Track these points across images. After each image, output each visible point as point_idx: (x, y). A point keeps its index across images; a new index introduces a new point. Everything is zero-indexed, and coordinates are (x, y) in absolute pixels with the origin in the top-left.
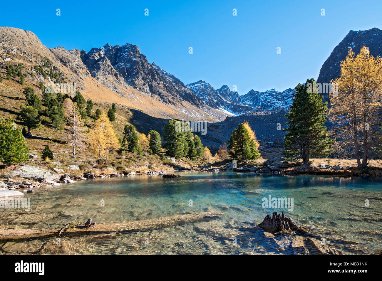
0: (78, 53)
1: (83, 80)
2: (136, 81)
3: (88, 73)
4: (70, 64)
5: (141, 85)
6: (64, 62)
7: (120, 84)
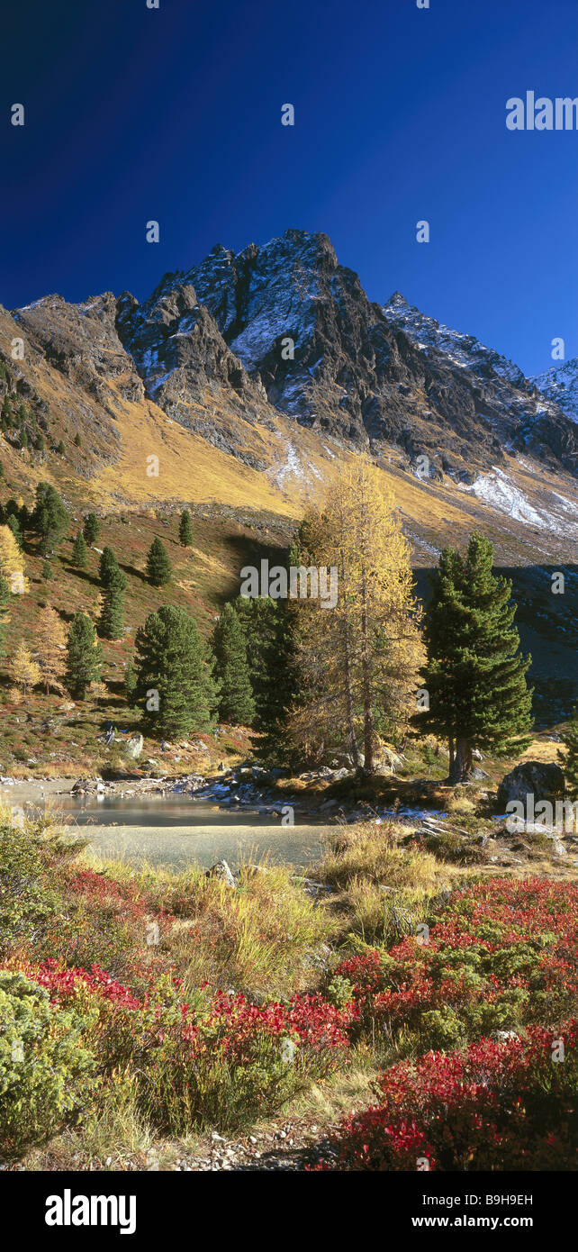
2: (311, 391)
3: (133, 385)
4: (78, 359)
5: (333, 406)
7: (249, 414)
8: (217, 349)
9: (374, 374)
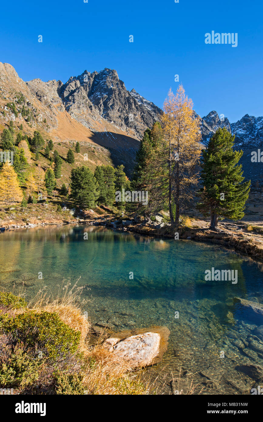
0: (54, 85)
1: (56, 116)
2: (111, 113)
3: (62, 107)
5: (117, 118)
6: (39, 96)
7: (94, 118)
8: (86, 99)
9: (128, 110)
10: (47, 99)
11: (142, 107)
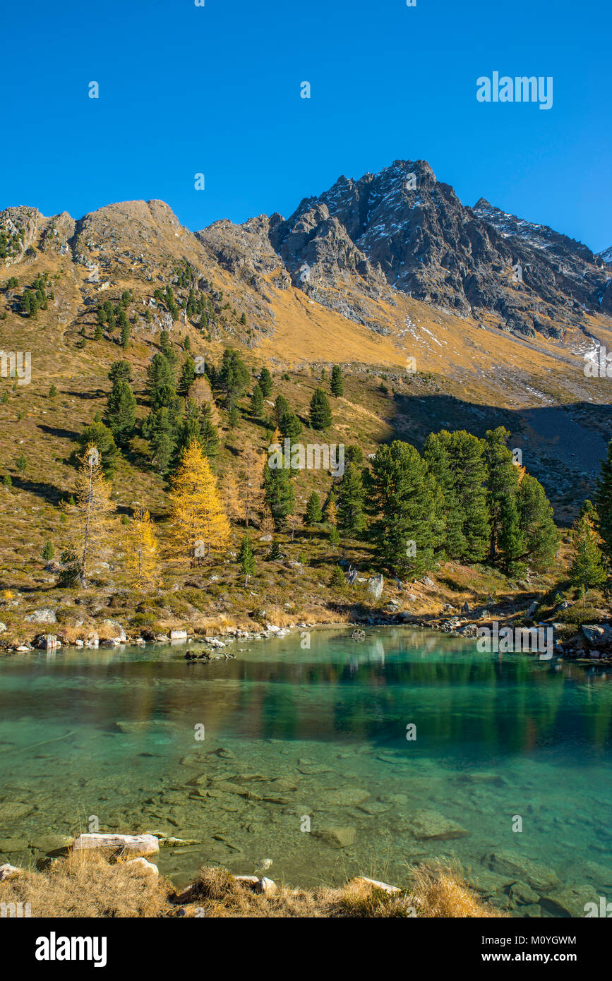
0: (261, 226)
1: (269, 302)
2: (422, 273)
3: (283, 277)
4: (242, 262)
5: (440, 284)
6: (225, 259)
7: (373, 293)
8: (347, 247)
9: (471, 258)
10: (245, 264)
11: (515, 243)
